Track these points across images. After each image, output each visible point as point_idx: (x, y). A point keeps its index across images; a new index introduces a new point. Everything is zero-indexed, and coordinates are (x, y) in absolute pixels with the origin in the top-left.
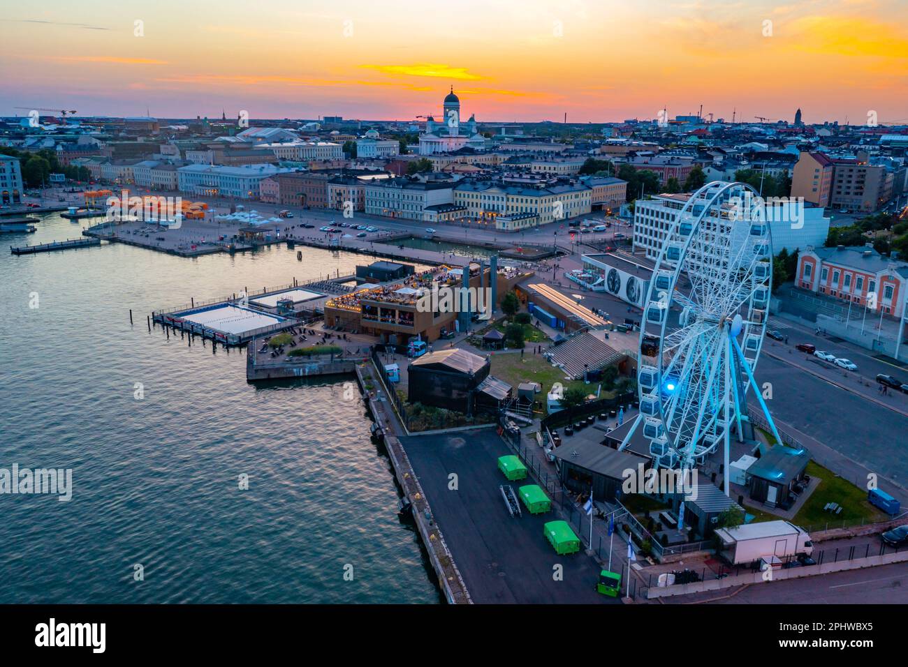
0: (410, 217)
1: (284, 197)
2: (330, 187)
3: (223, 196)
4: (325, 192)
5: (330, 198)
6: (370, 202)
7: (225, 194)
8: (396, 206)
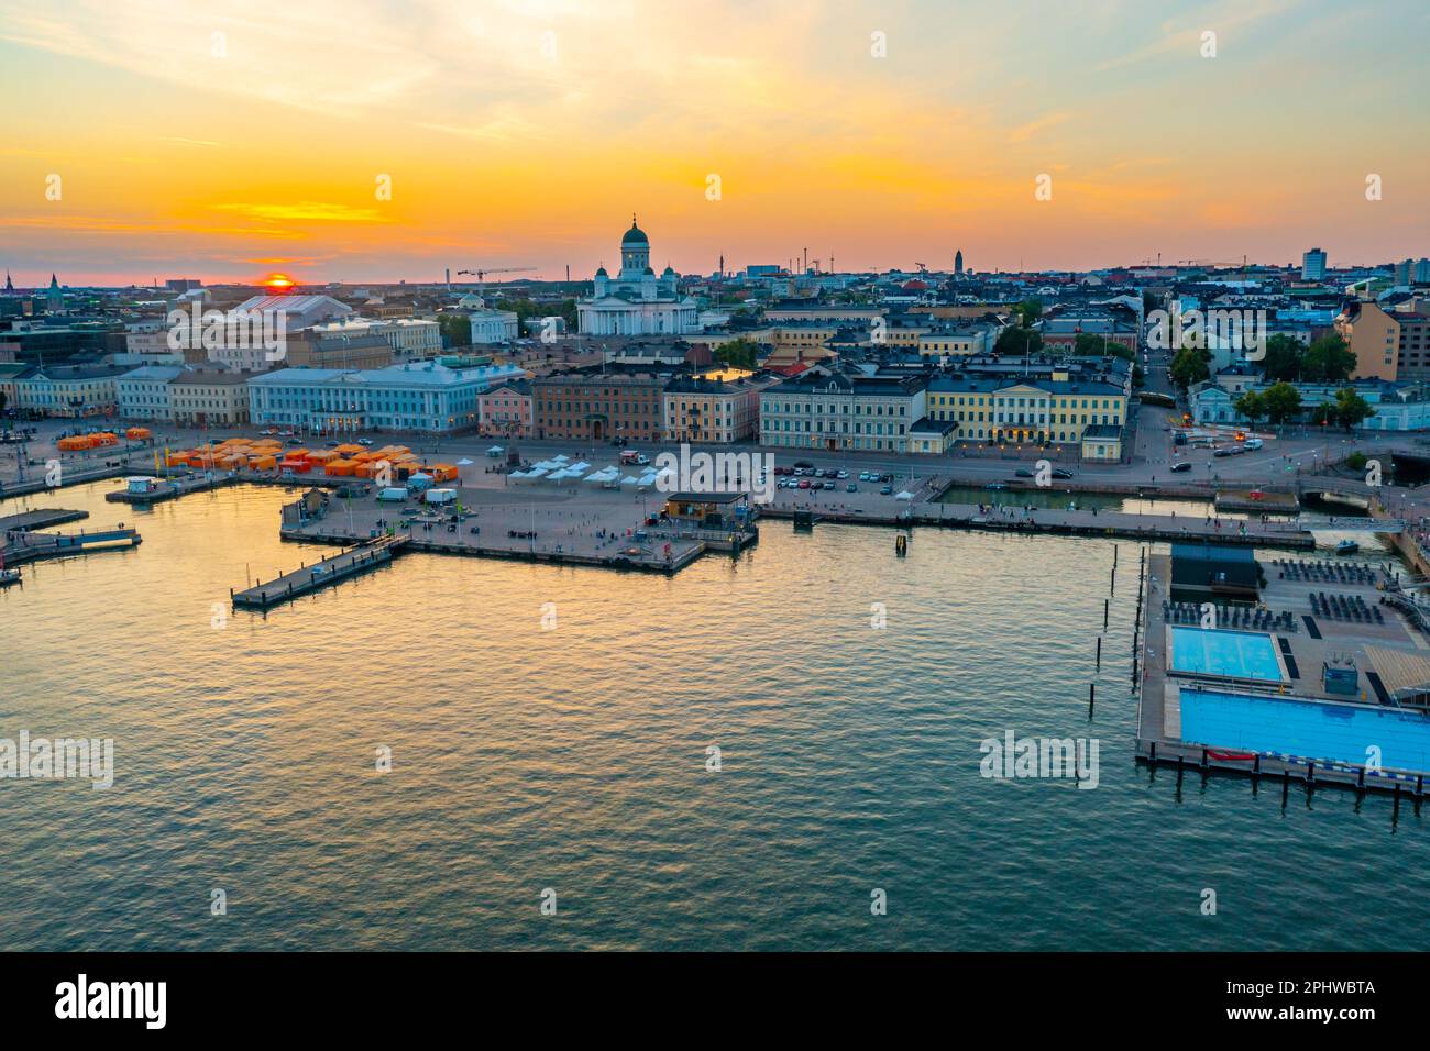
0: (874, 446)
1: (546, 424)
2: (667, 399)
3: (376, 430)
4: (657, 410)
5: (667, 421)
6: (772, 425)
7: (384, 426)
8: (839, 427)
